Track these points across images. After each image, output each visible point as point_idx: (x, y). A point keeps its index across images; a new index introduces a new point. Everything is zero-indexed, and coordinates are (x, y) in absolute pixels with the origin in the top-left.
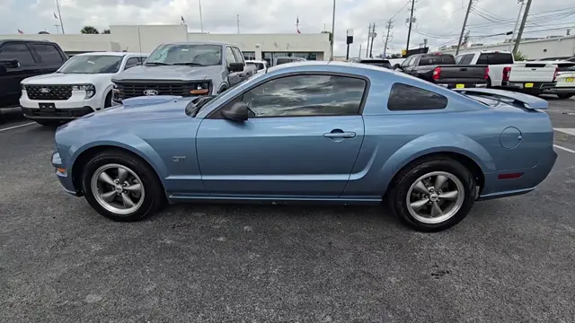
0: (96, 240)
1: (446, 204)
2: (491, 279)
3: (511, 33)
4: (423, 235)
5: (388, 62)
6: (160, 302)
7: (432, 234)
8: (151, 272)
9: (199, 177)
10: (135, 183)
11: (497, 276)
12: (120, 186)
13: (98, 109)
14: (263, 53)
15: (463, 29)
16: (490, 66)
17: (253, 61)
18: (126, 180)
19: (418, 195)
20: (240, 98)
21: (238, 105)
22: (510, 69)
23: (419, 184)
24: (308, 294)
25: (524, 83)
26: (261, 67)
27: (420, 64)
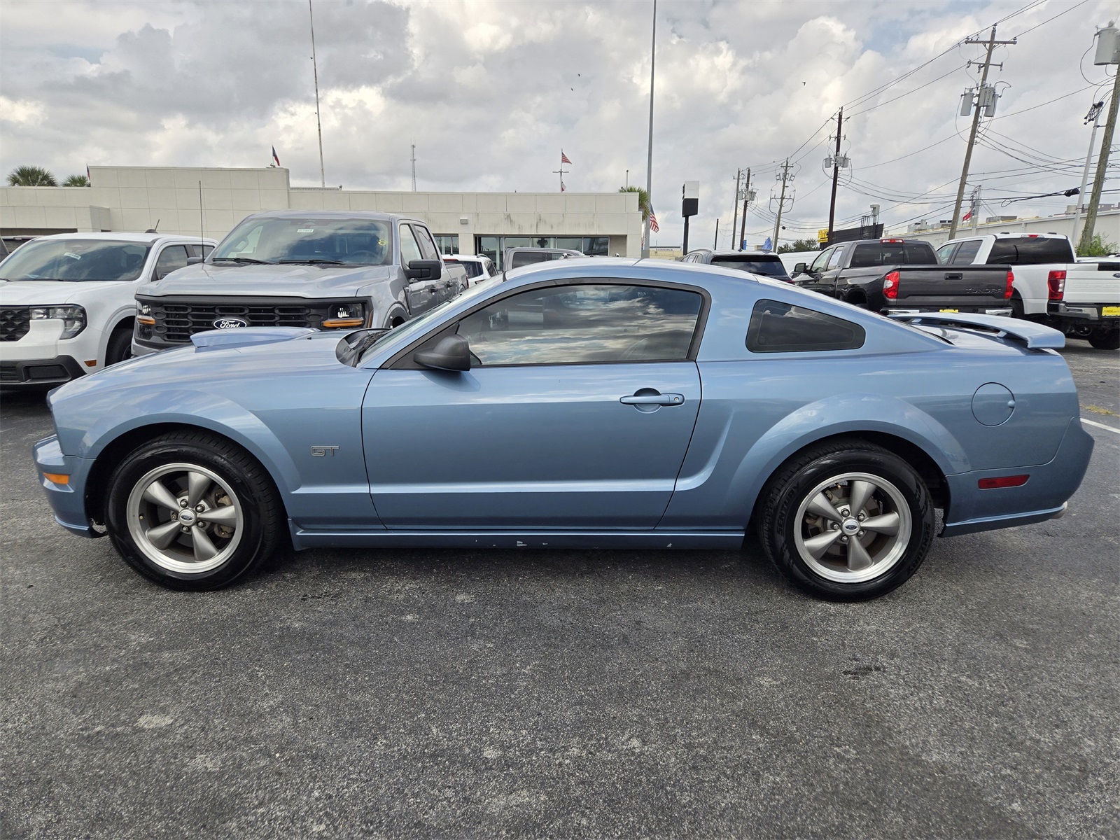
0: (137, 625)
1: (877, 543)
2: (963, 679)
3: (1075, 192)
4: (832, 608)
5: (776, 259)
6: (296, 724)
7: (853, 606)
8: (268, 677)
9: (363, 489)
10: (222, 506)
11: (976, 673)
12: (188, 513)
13: (91, 364)
14: (478, 239)
15: (963, 184)
16: (1014, 268)
17: (455, 257)
18: (204, 498)
19: (819, 523)
20: (453, 328)
21: (449, 343)
22: (1063, 275)
23: (817, 500)
24: (595, 705)
25: (1100, 306)
26: (474, 269)
27: (853, 265)
